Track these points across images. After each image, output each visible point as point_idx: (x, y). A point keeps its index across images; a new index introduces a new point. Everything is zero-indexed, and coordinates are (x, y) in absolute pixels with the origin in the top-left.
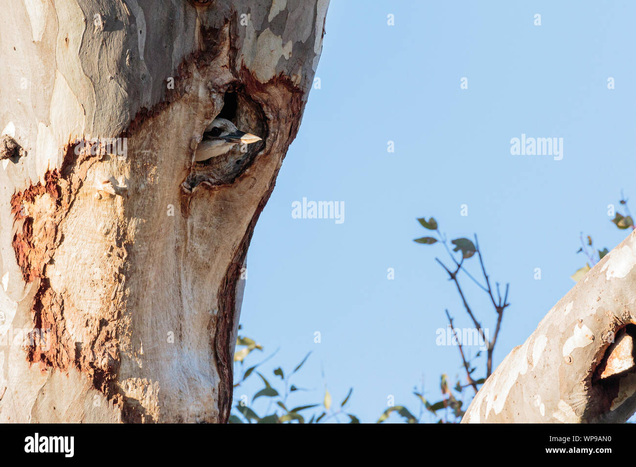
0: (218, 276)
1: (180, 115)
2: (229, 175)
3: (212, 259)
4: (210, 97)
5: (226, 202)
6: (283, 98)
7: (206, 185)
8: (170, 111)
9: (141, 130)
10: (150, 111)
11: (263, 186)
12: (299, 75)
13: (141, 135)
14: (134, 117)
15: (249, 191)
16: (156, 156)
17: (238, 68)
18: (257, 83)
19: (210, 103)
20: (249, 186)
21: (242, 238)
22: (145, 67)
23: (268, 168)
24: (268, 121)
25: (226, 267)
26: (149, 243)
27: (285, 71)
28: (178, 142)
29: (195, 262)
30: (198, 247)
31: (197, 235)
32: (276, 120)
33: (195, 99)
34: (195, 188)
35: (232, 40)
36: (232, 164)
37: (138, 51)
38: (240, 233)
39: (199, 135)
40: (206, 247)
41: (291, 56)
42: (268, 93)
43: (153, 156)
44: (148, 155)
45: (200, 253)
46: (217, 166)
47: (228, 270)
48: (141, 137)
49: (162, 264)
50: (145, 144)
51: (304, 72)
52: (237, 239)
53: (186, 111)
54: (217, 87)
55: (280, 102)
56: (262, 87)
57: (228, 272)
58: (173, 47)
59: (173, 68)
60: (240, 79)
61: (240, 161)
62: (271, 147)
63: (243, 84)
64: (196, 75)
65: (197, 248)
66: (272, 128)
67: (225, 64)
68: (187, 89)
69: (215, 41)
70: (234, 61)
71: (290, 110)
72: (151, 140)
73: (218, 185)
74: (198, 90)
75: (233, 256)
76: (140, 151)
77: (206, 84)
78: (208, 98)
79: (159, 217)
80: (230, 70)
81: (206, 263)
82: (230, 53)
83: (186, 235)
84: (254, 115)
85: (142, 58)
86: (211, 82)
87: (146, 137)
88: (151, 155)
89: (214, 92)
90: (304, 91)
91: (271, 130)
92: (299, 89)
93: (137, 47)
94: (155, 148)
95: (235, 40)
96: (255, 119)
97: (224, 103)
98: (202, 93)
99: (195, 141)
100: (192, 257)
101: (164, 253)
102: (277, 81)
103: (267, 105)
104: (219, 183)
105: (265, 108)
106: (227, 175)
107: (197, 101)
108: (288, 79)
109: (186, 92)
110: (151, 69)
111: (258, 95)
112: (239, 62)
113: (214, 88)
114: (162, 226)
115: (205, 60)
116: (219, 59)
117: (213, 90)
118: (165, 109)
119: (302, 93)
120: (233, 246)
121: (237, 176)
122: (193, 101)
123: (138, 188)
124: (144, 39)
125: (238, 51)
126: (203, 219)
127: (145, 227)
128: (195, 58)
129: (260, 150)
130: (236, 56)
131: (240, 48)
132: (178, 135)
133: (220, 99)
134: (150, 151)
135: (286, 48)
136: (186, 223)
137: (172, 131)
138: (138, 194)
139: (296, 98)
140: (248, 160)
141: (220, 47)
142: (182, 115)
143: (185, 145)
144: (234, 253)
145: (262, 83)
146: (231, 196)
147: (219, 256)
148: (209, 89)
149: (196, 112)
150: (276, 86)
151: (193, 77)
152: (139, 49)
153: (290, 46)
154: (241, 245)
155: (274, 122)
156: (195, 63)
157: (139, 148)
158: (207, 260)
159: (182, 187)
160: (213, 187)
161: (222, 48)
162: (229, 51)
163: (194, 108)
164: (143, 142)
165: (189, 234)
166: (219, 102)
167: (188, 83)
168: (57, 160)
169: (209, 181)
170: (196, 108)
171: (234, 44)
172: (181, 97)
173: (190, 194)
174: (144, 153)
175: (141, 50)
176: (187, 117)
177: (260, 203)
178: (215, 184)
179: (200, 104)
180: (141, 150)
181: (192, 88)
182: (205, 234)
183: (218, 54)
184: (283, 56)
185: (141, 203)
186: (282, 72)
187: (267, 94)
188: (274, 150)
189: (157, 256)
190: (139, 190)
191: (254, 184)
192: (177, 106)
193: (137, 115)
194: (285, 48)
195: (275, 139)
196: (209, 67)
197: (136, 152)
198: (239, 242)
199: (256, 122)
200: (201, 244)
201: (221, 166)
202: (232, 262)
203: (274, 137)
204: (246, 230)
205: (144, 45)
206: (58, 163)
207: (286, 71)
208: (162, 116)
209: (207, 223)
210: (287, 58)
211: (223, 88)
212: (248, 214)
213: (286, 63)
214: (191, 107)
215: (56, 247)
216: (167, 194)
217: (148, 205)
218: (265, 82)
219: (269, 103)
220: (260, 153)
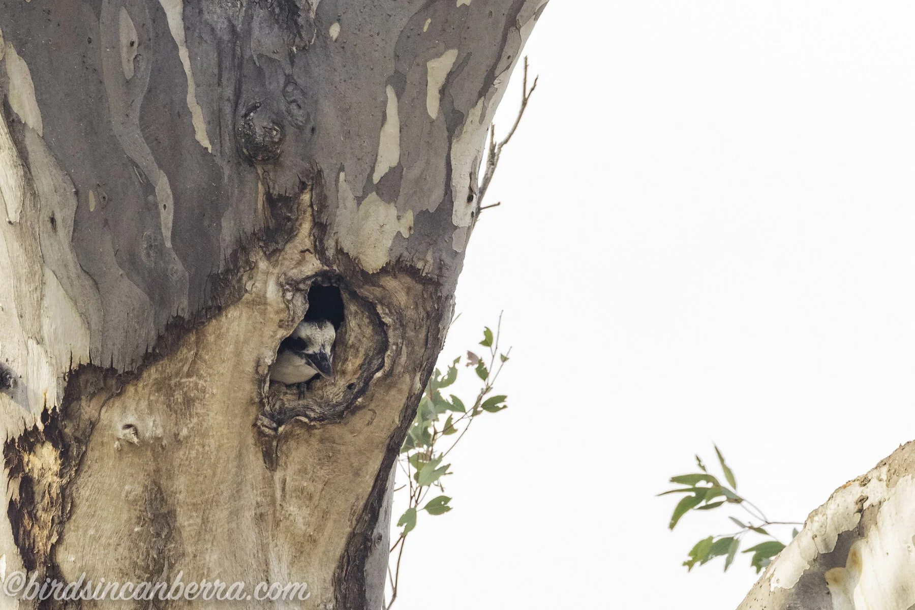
0: (331, 554)
1: (239, 325)
2: (337, 406)
3: (320, 528)
4: (283, 297)
5: (334, 445)
6: (408, 293)
7: (301, 421)
8: (224, 319)
9: (178, 349)
10: (189, 321)
11: (390, 421)
12: (429, 258)
13: (179, 356)
14: (163, 330)
15: (366, 428)
16: (204, 386)
17: (330, 253)
18: (364, 273)
19: (282, 306)
20: (367, 422)
21: (366, 497)
22: (176, 258)
23: (394, 395)
24: (385, 327)
25: (344, 539)
26: (202, 513)
27: (404, 255)
28: (237, 365)
29: (292, 534)
30: (296, 513)
31: (294, 495)
32: (398, 326)
33: (260, 301)
34: (283, 427)
35: (315, 213)
36: (342, 389)
37: (162, 236)
38: (360, 490)
39: (271, 353)
40: (308, 512)
41: (412, 232)
42: (382, 286)
43: (200, 386)
44: (191, 385)
45: (300, 520)
46: (320, 392)
47: (348, 544)
48: (179, 358)
49: (230, 540)
50: (186, 369)
51: (437, 255)
52: (358, 499)
53: (248, 319)
54: (293, 282)
55: (401, 298)
56: (371, 279)
57: (348, 547)
58: (221, 226)
59: (222, 257)
60: (335, 267)
61: (352, 384)
62: (393, 365)
63: (340, 276)
64: (263, 265)
65: (293, 514)
66: (392, 337)
67: (306, 248)
68: (248, 288)
69: (289, 215)
70: (321, 241)
71: (421, 309)
72: (194, 362)
73: (320, 421)
74: (266, 287)
75: (354, 523)
76: (178, 379)
77: (278, 278)
78: (280, 299)
79: (214, 474)
80: (317, 256)
81: (310, 536)
82: (314, 231)
83: (273, 497)
84: (367, 318)
85: (168, 244)
86: (285, 275)
87: (187, 359)
88: (196, 384)
89: (288, 290)
90: (441, 281)
91: (391, 340)
92: (431, 279)
93: (160, 229)
94: (202, 374)
95: (320, 211)
96: (368, 323)
97: (307, 306)
98: (272, 292)
99: (264, 362)
100: (287, 528)
101: (234, 525)
102: (393, 269)
103: (382, 304)
104: (321, 419)
105: (379, 309)
106: (334, 406)
107: (265, 304)
108: (411, 265)
109: (246, 291)
110: (185, 260)
111: (367, 290)
112: (330, 243)
113: (288, 284)
114: (223, 487)
115: (277, 243)
116: (297, 240)
117: (287, 287)
118: (214, 316)
119: (438, 285)
120: (352, 509)
121: (347, 408)
122: (259, 304)
123: (178, 434)
124: (171, 217)
125: (328, 228)
126: (303, 471)
127: (193, 491)
128: (259, 239)
129: (378, 370)
130: (325, 235)
131: (330, 224)
132: (238, 354)
133: (300, 299)
134: (194, 379)
135: (403, 221)
136: (272, 477)
137: (227, 349)
138: (179, 442)
139: (429, 293)
140: (362, 385)
141: (297, 223)
142: (243, 325)
143: (249, 368)
144: (355, 517)
145: (371, 272)
146: (341, 437)
147: (330, 524)
148: (281, 285)
149: (264, 319)
150: (395, 277)
151: (258, 268)
152: (163, 230)
153: (409, 218)
154: (366, 506)
155: (395, 329)
156: (261, 246)
157: (177, 374)
158: (310, 531)
159: (259, 428)
160: (312, 424)
161: (301, 225)
162: (311, 229)
163: (261, 314)
164: (183, 366)
165: (278, 494)
166: (299, 304)
167: (250, 278)
168: (56, 394)
169: (306, 416)
170: (263, 313)
171: (319, 218)
172: (241, 299)
173: (275, 437)
174: (186, 382)
175: (167, 233)
176: (250, 327)
177: (389, 444)
178: (314, 419)
179: (269, 307)
180: (181, 378)
181: (256, 284)
182: (305, 493)
183: (295, 233)
184: (399, 233)
185: (184, 455)
186: (401, 256)
187: (381, 289)
188: (399, 369)
189: (219, 530)
190: (181, 437)
191: (373, 419)
192: (233, 313)
193: (168, 327)
194: (401, 221)
195: (398, 353)
196: (283, 253)
197: (173, 382)
198: (361, 503)
199: (371, 327)
200: (300, 508)
201: (327, 392)
202: (354, 532)
203: (396, 351)
204: (372, 484)
205: (170, 225)
206: (58, 398)
207: (406, 254)
208: (211, 327)
209: (309, 476)
210: (406, 235)
211: (304, 283)
212: (371, 462)
213: (405, 244)
214: (256, 313)
215: (65, 519)
216: (226, 441)
217: (197, 458)
218: (375, 272)
219: (385, 301)
220: (377, 374)
